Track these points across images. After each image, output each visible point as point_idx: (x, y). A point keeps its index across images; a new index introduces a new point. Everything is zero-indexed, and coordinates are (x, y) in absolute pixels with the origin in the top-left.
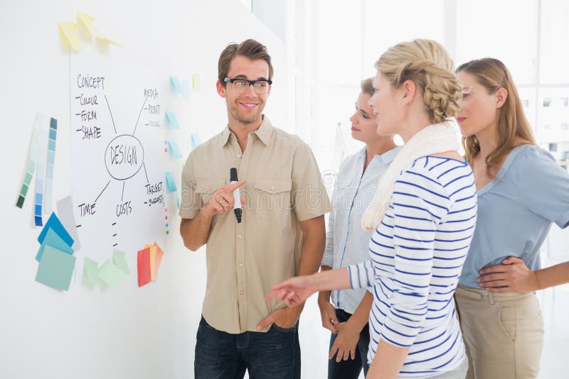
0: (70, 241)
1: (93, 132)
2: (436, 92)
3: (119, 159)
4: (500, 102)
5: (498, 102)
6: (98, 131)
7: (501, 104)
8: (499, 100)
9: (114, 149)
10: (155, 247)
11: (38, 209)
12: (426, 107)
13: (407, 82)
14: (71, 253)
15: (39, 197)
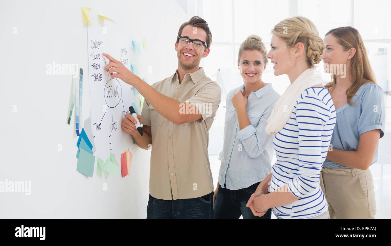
0: (91, 146)
1: (99, 77)
2: (315, 50)
3: (110, 94)
4: (350, 56)
5: (349, 56)
6: (101, 76)
7: (350, 57)
8: (350, 55)
9: (108, 87)
10: (129, 152)
11: (77, 125)
12: (307, 59)
13: (299, 43)
14: (92, 153)
15: (77, 118)
